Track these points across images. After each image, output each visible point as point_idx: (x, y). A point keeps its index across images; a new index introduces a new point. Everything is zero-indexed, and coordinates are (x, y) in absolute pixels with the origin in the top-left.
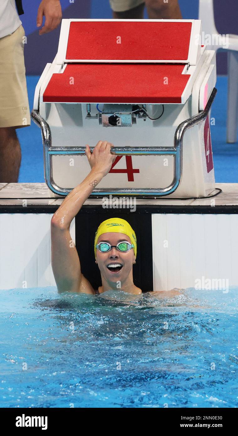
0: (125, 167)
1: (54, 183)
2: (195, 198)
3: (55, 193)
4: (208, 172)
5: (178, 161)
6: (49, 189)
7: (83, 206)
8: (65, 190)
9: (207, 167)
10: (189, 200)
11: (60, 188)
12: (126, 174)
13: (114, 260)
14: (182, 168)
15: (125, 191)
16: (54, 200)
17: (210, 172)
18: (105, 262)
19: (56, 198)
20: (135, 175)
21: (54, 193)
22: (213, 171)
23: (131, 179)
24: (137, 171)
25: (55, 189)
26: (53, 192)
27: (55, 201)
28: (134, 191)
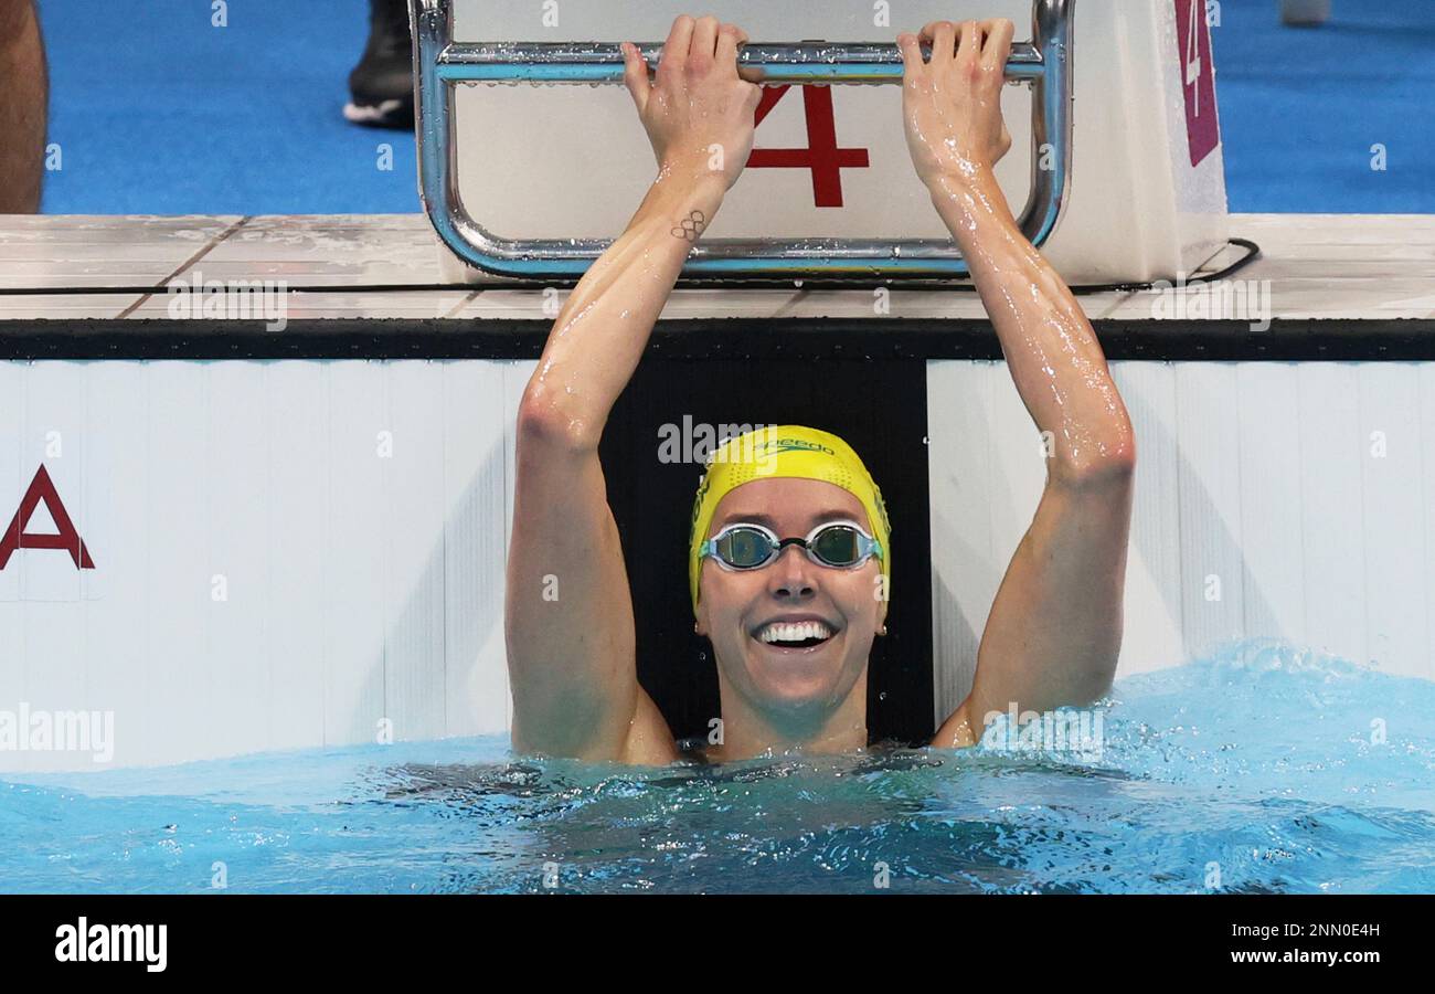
0: (801, 141)
1: (463, 216)
2: (1133, 287)
3: (467, 261)
4: (1194, 165)
5: (1051, 111)
6: (440, 245)
7: (659, 323)
8: (517, 249)
9: (1190, 137)
10: (1106, 294)
11: (493, 239)
12: (806, 174)
13: (796, 602)
14: (1072, 145)
15: (802, 253)
16: (464, 294)
17: (1202, 162)
18: (745, 614)
19: (477, 287)
20: (847, 174)
21: (464, 264)
22: (1216, 155)
23: (828, 194)
24: (859, 158)
25: (467, 243)
26: (461, 257)
27: (470, 299)
28: (844, 252)
